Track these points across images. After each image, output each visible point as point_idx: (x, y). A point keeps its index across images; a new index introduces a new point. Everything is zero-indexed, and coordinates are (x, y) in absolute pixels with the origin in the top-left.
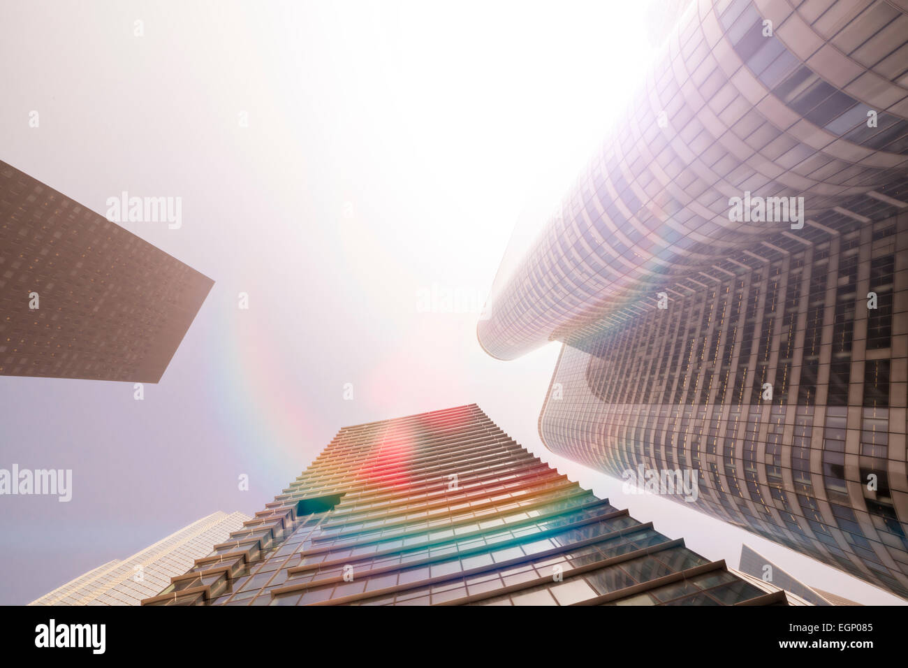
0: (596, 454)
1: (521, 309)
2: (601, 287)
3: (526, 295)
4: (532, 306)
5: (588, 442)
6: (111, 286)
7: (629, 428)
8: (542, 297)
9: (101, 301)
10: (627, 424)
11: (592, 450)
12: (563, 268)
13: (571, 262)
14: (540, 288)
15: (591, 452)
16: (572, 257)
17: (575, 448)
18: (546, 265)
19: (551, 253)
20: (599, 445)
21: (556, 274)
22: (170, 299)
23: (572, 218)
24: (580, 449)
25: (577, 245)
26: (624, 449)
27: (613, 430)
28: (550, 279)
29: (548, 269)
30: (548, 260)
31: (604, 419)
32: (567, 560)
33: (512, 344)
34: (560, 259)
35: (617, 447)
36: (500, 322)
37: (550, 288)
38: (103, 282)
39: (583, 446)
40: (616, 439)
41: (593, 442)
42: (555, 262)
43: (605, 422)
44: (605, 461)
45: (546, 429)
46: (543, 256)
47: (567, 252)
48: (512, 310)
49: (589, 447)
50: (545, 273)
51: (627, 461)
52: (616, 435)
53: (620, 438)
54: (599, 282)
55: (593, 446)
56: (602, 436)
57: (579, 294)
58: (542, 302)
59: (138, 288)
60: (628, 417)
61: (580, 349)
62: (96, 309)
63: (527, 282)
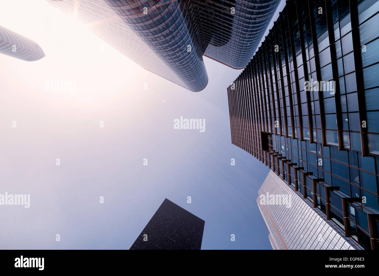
0: (252, 43)
1: (188, 69)
2: (184, 28)
3: (183, 65)
4: (188, 63)
5: (246, 47)
6: (166, 236)
7: (243, 26)
8: (184, 57)
9: (172, 239)
10: (241, 27)
11: (250, 45)
12: (173, 45)
13: (171, 40)
14: (181, 57)
15: (251, 46)
16: (169, 39)
17: (248, 53)
18: (172, 53)
19: (166, 50)
20: (248, 41)
21: (176, 48)
22: (172, 215)
23: (153, 37)
24: (249, 51)
25: (165, 36)
26: (252, 29)
27: (243, 34)
28: (178, 52)
29: (173, 52)
30: (169, 52)
31: (238, 38)
32: (308, 47)
33: (202, 75)
34: (169, 45)
35: (250, 33)
36: (192, 80)
37: (181, 53)
38: (164, 238)
39: (248, 49)
40: (247, 33)
41: (247, 44)
42: (170, 49)
43: (239, 38)
44: (256, 39)
45: (238, 66)
46: (167, 54)
47: (167, 42)
48: (188, 73)
49: (249, 46)
50: (175, 54)
51: (257, 29)
52: (245, 33)
53: (247, 31)
54: (181, 29)
55: (248, 45)
56: (245, 39)
57: (185, 40)
58: (187, 57)
59: (167, 226)
60: (239, 26)
61: (206, 48)
62: (174, 241)
63: (177, 63)
